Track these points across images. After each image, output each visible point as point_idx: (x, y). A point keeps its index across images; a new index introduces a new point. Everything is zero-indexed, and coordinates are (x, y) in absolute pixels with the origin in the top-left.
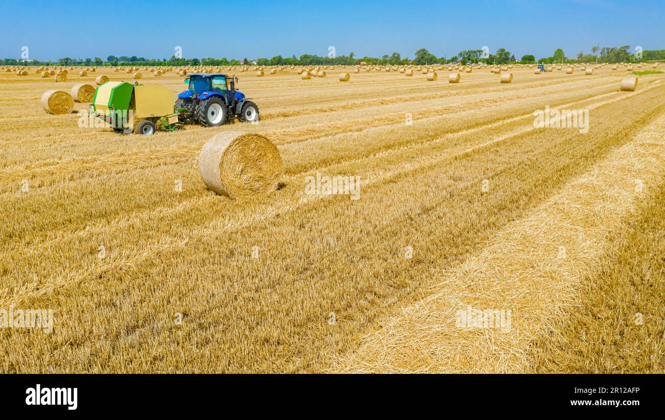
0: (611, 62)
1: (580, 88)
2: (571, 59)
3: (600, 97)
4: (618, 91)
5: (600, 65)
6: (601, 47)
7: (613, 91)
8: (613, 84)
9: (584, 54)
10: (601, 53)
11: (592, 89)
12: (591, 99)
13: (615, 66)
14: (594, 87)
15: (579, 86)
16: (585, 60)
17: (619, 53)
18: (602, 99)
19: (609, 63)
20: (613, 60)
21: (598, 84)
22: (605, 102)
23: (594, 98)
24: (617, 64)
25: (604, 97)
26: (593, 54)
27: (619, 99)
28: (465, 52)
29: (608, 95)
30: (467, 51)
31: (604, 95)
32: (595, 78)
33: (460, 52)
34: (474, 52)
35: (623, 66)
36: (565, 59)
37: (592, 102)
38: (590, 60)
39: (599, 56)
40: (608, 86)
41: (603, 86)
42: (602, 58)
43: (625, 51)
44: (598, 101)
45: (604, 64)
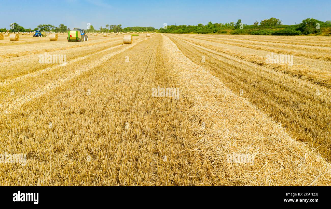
0: (115, 32)
1: (99, 43)
2: (97, 30)
3: (112, 48)
4: (122, 44)
5: (110, 33)
6: (110, 25)
7: (119, 44)
8: (118, 41)
9: (103, 28)
10: (110, 28)
11: (107, 43)
12: (105, 50)
13: (117, 33)
14: (108, 42)
15: (99, 42)
16: (104, 31)
17: (118, 28)
18: (114, 51)
19: (114, 33)
20: (116, 31)
21: (110, 41)
22: (116, 53)
23: (108, 49)
24: (118, 33)
25: (114, 48)
26: (107, 28)
27: (124, 50)
28: (41, 26)
29: (117, 46)
30: (43, 25)
31: (114, 47)
32: (108, 38)
33: (38, 25)
34: (47, 26)
35: (120, 34)
36: (94, 30)
37: (107, 53)
38: (106, 31)
39: (109, 29)
40: (116, 41)
41: (113, 42)
42: (111, 30)
43: (120, 27)
44: (111, 52)
45: (112, 33)
